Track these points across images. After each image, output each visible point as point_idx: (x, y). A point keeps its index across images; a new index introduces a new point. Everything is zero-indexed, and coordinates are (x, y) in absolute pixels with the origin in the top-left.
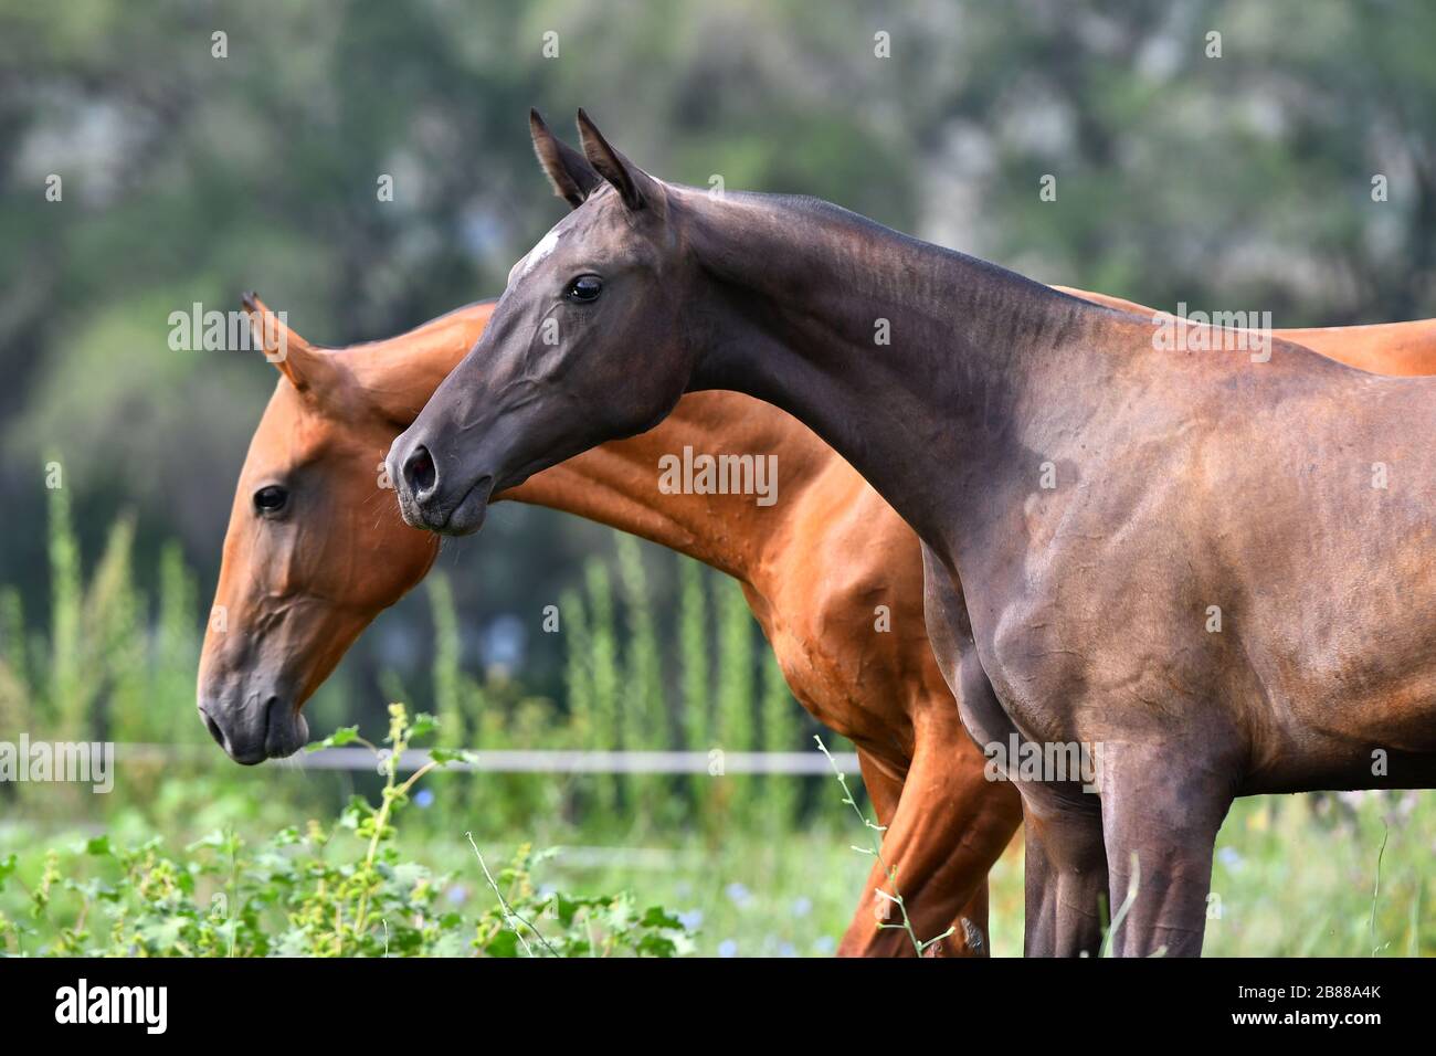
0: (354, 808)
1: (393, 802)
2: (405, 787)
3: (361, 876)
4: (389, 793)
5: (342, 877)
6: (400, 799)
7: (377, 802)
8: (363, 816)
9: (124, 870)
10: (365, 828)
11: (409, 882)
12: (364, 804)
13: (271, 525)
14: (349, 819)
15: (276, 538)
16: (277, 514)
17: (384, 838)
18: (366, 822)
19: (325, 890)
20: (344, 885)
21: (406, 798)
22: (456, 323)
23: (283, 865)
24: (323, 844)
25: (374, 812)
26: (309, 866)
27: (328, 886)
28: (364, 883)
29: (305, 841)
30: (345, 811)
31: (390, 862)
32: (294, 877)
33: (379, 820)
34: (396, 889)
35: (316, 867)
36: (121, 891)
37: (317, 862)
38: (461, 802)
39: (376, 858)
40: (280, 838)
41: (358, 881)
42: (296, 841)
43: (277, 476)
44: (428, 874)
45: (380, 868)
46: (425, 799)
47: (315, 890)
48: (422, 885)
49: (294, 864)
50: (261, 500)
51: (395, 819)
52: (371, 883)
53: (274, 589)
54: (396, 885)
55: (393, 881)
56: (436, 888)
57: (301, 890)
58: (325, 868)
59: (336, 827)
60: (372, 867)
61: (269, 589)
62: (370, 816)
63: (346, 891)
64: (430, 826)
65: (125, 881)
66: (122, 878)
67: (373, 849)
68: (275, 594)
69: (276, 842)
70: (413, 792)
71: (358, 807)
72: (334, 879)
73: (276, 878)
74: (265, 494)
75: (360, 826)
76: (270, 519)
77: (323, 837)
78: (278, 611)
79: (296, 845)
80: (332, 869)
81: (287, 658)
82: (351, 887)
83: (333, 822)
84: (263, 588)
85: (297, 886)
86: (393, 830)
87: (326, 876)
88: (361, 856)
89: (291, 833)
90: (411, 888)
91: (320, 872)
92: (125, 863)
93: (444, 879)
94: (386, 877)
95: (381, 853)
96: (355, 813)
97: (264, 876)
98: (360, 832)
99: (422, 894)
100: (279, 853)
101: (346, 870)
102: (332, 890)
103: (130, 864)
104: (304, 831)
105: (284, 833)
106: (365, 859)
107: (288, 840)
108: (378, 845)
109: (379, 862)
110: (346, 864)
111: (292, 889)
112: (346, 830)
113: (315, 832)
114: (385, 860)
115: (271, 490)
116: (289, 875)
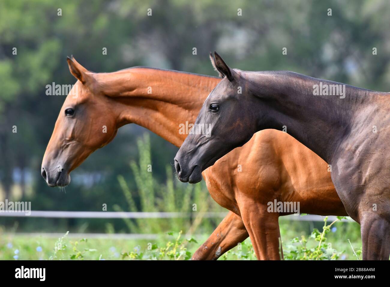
0: (315, 232)
1: (326, 230)
2: (329, 226)
3: (317, 252)
4: (325, 228)
5: (311, 252)
6: (328, 230)
7: (321, 231)
8: (317, 234)
9: (249, 249)
10: (318, 238)
11: (331, 254)
12: (318, 231)
13: (69, 119)
14: (313, 235)
15: (70, 123)
16: (71, 116)
17: (323, 241)
18: (318, 236)
19: (306, 255)
20: (312, 254)
21: (330, 229)
22: (128, 72)
23: (294, 248)
24: (306, 242)
25: (321, 233)
26: (302, 249)
27: (307, 255)
28: (318, 254)
29: (301, 241)
30: (312, 233)
31: (325, 248)
32: (297, 252)
33: (322, 236)
34: (326, 256)
35: (303, 249)
36: (248, 255)
37: (304, 248)
38: (345, 231)
39: (321, 247)
40: (293, 241)
41: (316, 253)
42: (298, 241)
43: (72, 105)
44: (336, 251)
45: (322, 249)
46: (334, 230)
47: (304, 256)
48: (334, 255)
49: (297, 248)
50: (67, 112)
51: (326, 235)
52: (320, 254)
53: (67, 138)
54: (327, 254)
55: (326, 253)
56: (338, 255)
57: (299, 255)
58: (306, 249)
59: (310, 238)
60: (320, 249)
61: (66, 137)
62: (319, 234)
63: (312, 256)
64: (335, 237)
65: (249, 252)
66: (248, 252)
67: (320, 244)
68: (67, 139)
69: (292, 242)
70: (331, 228)
71: (316, 232)
72: (309, 252)
73: (292, 252)
74: (68, 111)
75: (316, 237)
76: (69, 118)
77: (306, 241)
78: (67, 144)
79: (298, 242)
80: (308, 250)
81: (68, 158)
82: (314, 255)
83: (309, 237)
84: (64, 137)
85: (298, 254)
86: (326, 238)
87: (307, 252)
88: (317, 246)
89: (296, 239)
90: (331, 255)
91: (305, 250)
92: (249, 247)
93: (341, 253)
94: (324, 252)
95: (323, 245)
96: (315, 234)
97: (289, 251)
98: (316, 239)
99: (334, 257)
100: (293, 245)
101: (312, 250)
102: (308, 256)
103: (250, 247)
104: (300, 239)
105: (294, 239)
106: (318, 247)
107: (296, 241)
108: (321, 243)
109: (322, 248)
110: (312, 248)
111: (297, 255)
112: (312, 238)
113: (304, 239)
114: (323, 247)
115: (70, 109)
116: (296, 251)
